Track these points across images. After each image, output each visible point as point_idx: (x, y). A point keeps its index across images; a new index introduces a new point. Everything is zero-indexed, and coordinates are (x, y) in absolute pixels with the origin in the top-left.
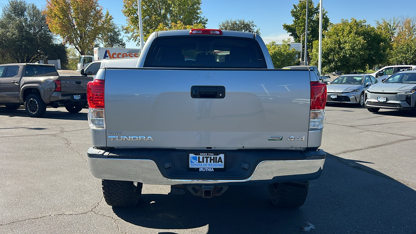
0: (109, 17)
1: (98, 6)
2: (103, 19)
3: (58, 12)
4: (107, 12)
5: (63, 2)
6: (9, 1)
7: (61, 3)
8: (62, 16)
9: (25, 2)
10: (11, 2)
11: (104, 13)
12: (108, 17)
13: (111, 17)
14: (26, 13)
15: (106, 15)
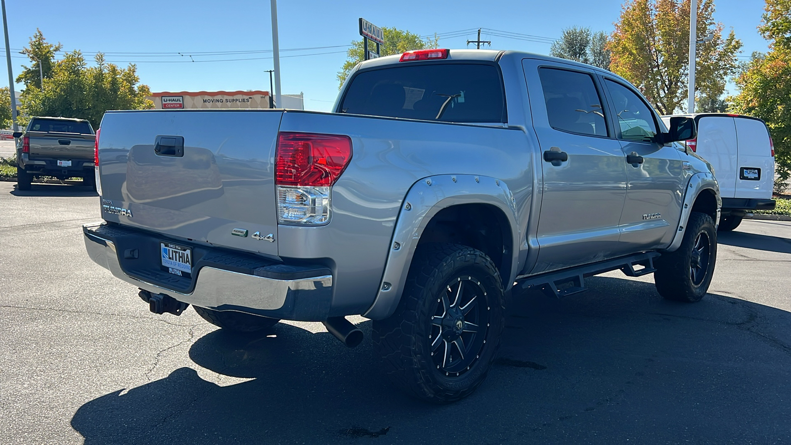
0: (734, 43)
1: (711, 24)
2: (720, 49)
3: (629, 43)
4: (730, 33)
5: (641, 24)
6: (564, 32)
7: (637, 27)
8: (636, 49)
9: (588, 31)
10: (567, 33)
11: (724, 36)
12: (732, 44)
13: (737, 42)
14: (588, 51)
15: (727, 40)
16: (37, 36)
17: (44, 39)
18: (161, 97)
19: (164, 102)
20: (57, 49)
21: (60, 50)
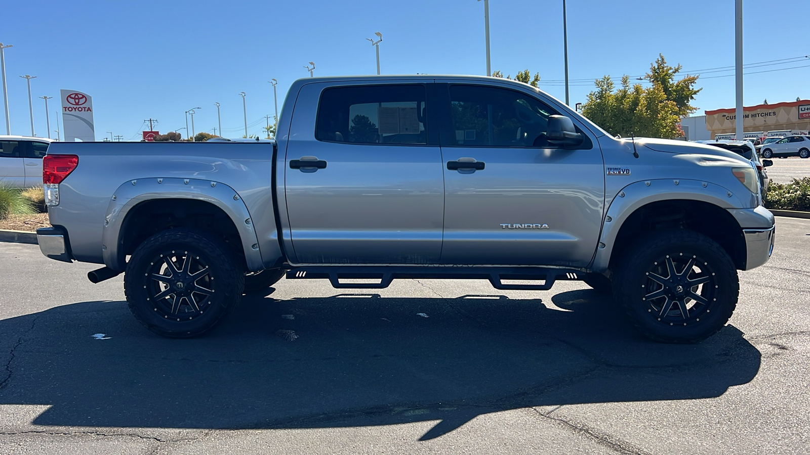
16: (659, 61)
17: (665, 63)
18: (798, 107)
19: (801, 112)
20: (676, 71)
21: (679, 71)
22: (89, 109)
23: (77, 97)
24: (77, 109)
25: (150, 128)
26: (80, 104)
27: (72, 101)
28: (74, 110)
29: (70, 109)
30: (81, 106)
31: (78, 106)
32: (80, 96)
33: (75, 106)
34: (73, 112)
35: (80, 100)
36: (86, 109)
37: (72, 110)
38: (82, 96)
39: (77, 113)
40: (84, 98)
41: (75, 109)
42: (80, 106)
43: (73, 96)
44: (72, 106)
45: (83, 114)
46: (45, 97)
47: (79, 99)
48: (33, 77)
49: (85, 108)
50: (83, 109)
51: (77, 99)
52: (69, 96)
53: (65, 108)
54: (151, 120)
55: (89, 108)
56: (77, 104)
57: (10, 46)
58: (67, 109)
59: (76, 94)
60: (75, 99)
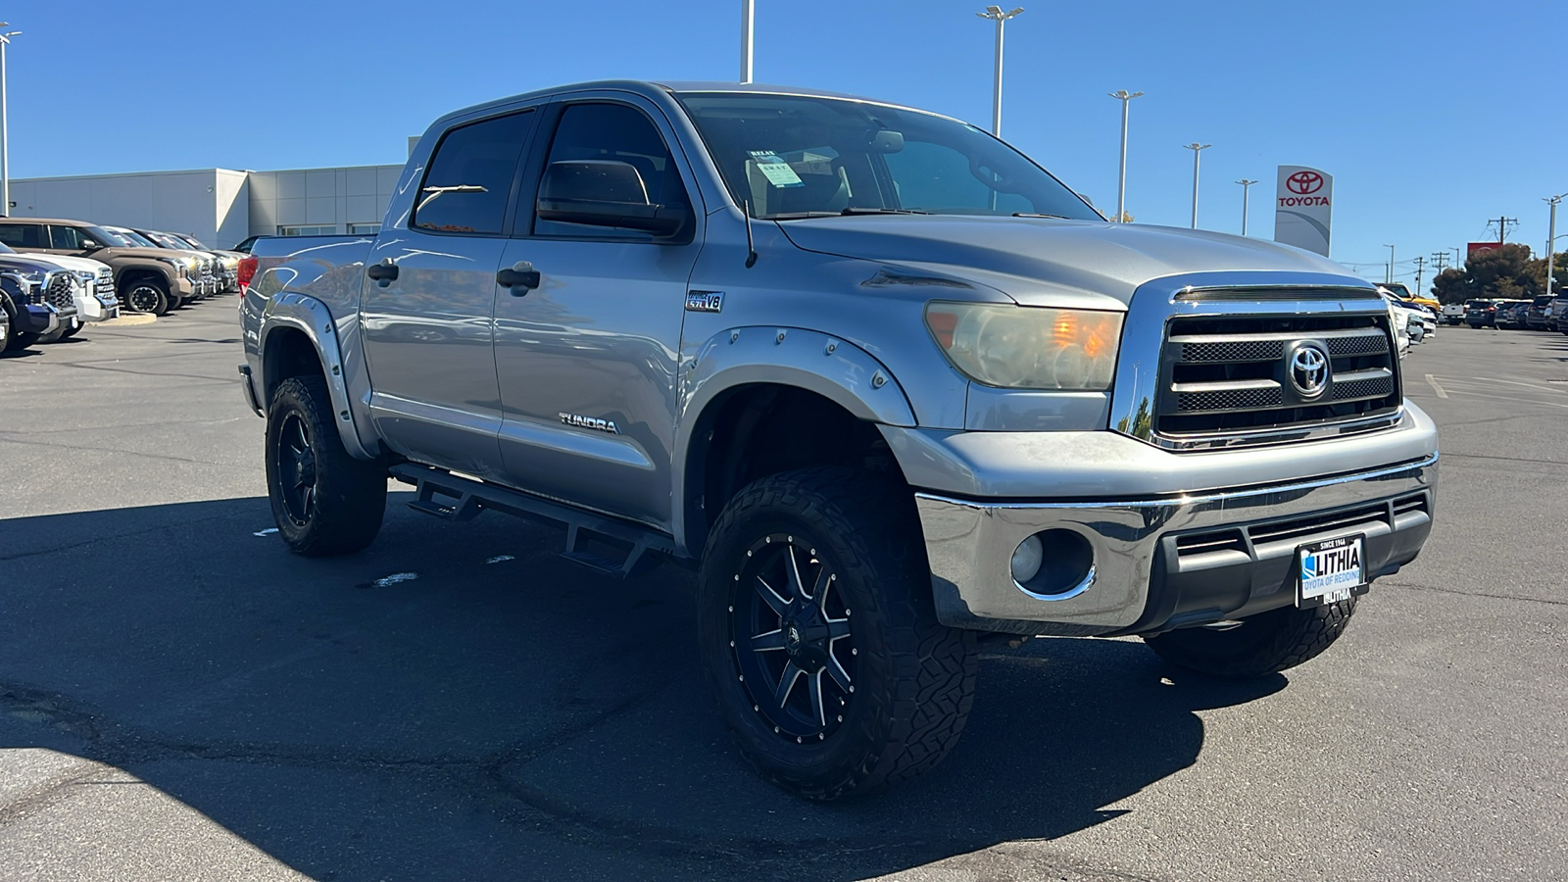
22: (1326, 201)
23: (1305, 178)
24: (1302, 202)
25: (1499, 236)
26: (1309, 191)
27: (1296, 186)
28: (1297, 202)
29: (1291, 202)
30: (1312, 196)
31: (1305, 196)
32: (1312, 176)
33: (1300, 197)
34: (1296, 208)
35: (1311, 184)
36: (1320, 201)
37: (1294, 203)
38: (1314, 176)
39: (1302, 209)
40: (1319, 180)
41: (1299, 202)
42: (1308, 195)
43: (1298, 177)
44: (1294, 196)
45: (1313, 211)
46: (1245, 182)
47: (1309, 181)
48: (1205, 147)
49: (1317, 198)
50: (1314, 200)
51: (1305, 182)
52: (1293, 178)
53: (1282, 200)
54: (1502, 220)
55: (1325, 198)
56: (1304, 191)
57: (1139, 95)
58: (1285, 201)
59: (1305, 174)
60: (1301, 181)
